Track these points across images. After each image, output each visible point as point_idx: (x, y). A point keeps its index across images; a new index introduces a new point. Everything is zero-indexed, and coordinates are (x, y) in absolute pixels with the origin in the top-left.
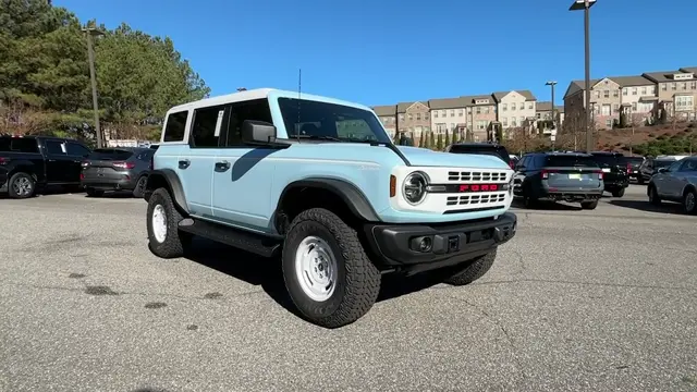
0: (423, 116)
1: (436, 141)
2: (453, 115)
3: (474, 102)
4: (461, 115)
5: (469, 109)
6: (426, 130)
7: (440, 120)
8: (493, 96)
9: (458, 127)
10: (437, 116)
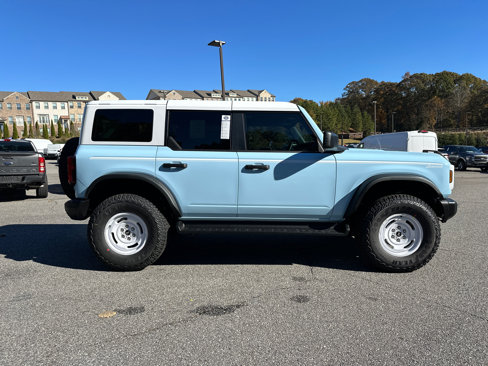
0: (23, 106)
1: (41, 130)
2: (55, 108)
3: (74, 97)
4: (63, 108)
5: (70, 104)
6: (28, 120)
7: (42, 111)
8: (90, 93)
9: (61, 119)
10: (38, 107)
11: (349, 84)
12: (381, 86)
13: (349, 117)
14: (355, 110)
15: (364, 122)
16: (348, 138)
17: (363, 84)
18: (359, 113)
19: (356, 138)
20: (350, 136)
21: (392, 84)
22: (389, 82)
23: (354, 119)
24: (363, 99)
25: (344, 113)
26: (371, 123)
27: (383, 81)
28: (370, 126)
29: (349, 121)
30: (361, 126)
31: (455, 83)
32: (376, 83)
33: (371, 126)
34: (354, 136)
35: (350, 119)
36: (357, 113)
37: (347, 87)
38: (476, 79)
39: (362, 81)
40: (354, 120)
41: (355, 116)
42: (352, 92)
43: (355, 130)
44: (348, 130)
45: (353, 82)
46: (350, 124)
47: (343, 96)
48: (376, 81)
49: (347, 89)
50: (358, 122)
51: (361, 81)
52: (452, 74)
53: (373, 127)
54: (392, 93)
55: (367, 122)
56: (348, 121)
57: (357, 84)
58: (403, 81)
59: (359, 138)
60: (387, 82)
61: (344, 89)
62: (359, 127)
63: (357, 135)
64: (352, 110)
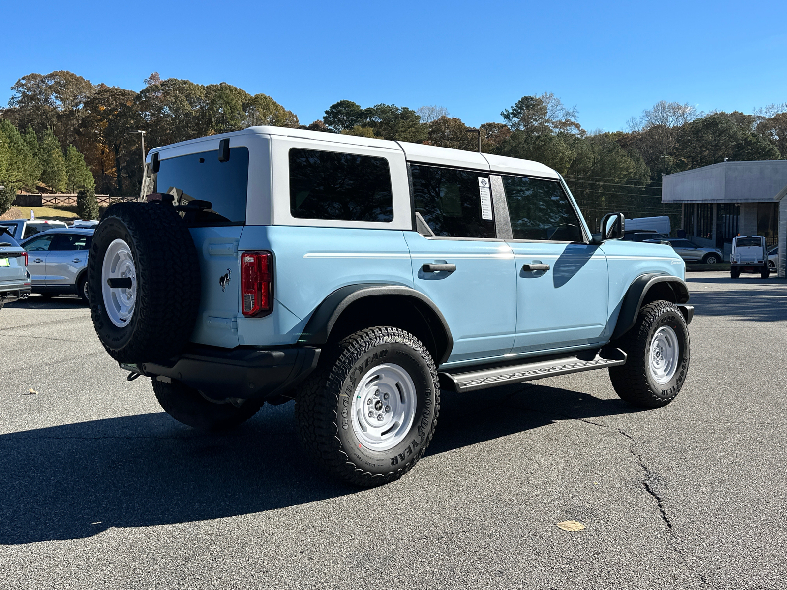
11: (23, 79)
12: (99, 93)
13: (35, 155)
14: (46, 142)
15: (71, 169)
16: (40, 205)
17: (58, 83)
18: (58, 148)
19: (60, 205)
20: (43, 201)
21: (124, 93)
22: (116, 87)
23: (47, 162)
24: (59, 117)
25: (22, 144)
26: (86, 175)
27: (103, 84)
28: (84, 181)
29: (37, 166)
30: (65, 178)
31: (245, 110)
32: (90, 87)
33: (87, 181)
34: (53, 201)
35: (37, 161)
36: (54, 149)
37: (19, 84)
38: (277, 107)
39: (56, 75)
40: (47, 164)
41: (50, 156)
42: (33, 98)
43: (49, 187)
44: (35, 186)
45: (34, 76)
46: (38, 173)
47: (10, 103)
48: (89, 81)
49: (21, 89)
50: (56, 169)
51: (52, 76)
52: (240, 93)
53: (90, 183)
54: (127, 112)
55: (77, 171)
56: (33, 165)
57: (43, 82)
58: (147, 91)
59: (66, 207)
60: (111, 87)
61: (12, 88)
62: (59, 181)
63: (62, 199)
64: (40, 139)
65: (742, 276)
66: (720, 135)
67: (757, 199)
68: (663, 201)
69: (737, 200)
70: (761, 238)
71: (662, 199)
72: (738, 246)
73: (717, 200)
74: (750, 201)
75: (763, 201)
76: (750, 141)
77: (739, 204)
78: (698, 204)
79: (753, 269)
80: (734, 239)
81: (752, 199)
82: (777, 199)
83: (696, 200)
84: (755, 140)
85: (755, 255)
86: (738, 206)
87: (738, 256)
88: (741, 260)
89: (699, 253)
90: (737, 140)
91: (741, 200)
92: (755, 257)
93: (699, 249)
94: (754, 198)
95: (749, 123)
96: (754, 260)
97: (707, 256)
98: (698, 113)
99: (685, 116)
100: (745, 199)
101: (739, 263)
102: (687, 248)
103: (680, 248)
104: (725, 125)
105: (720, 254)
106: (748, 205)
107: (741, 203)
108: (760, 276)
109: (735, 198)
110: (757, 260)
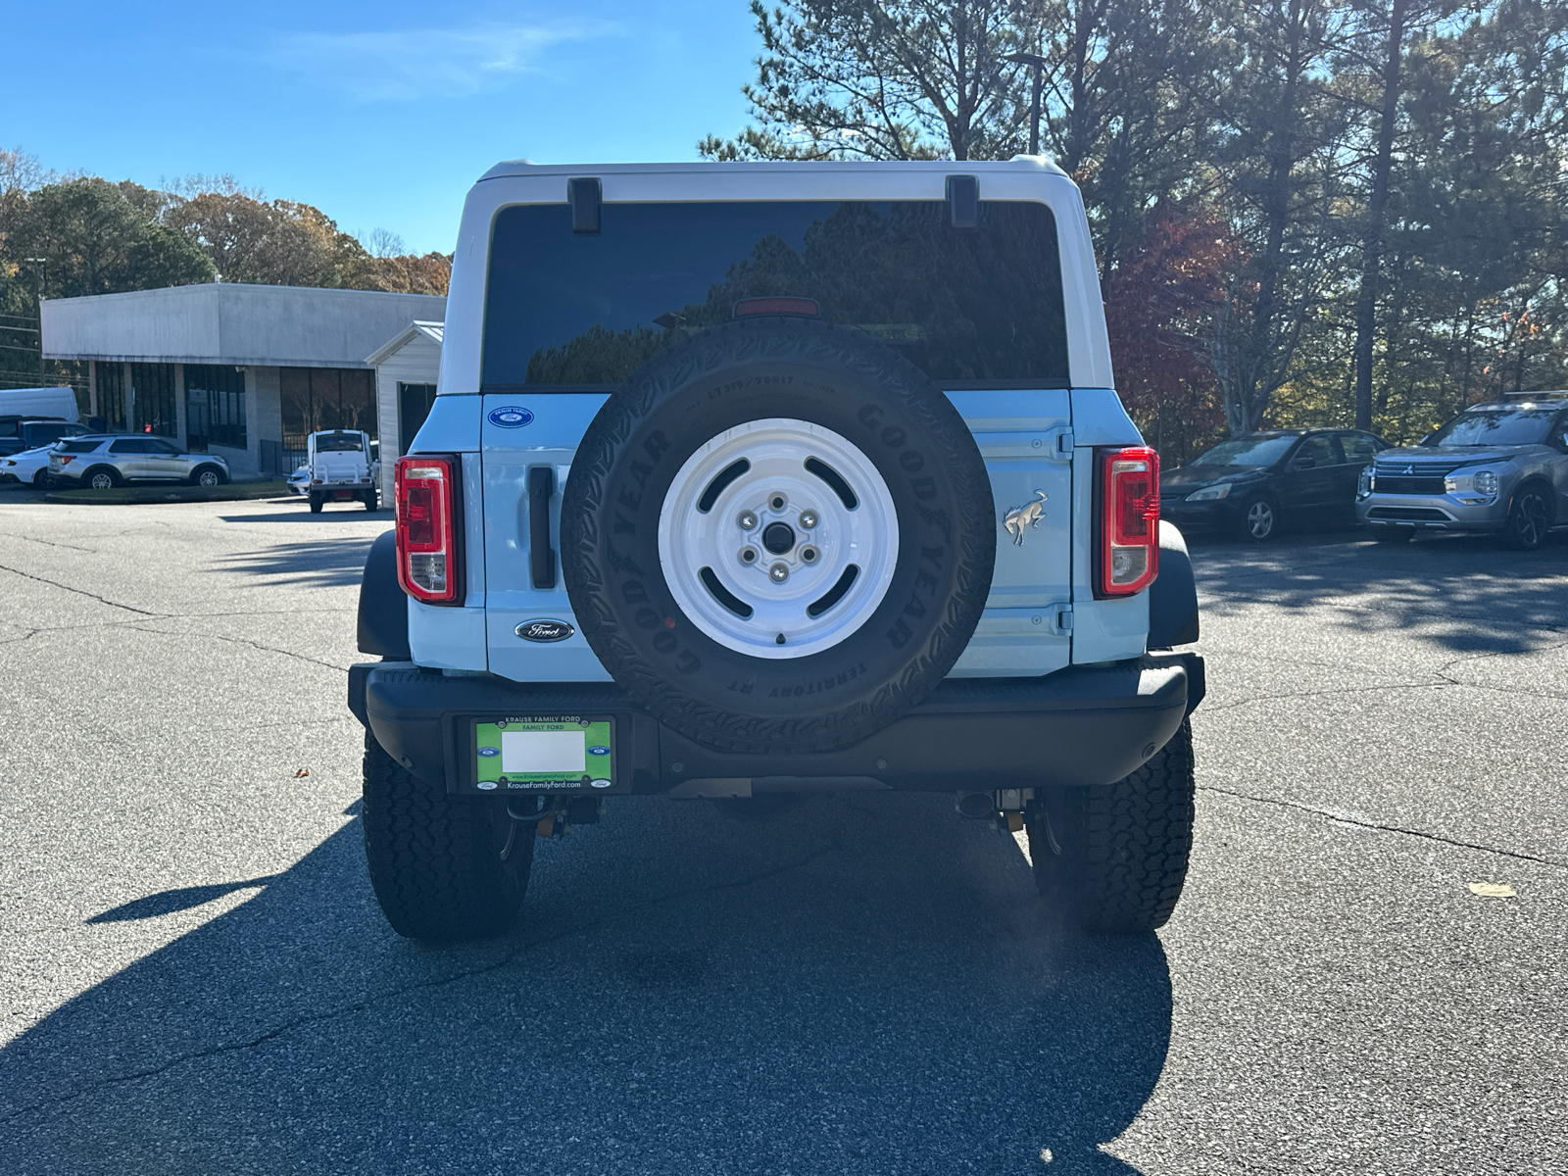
65: (327, 507)
66: (101, 223)
67: (281, 360)
68: (47, 354)
69: (244, 359)
70: (360, 436)
71: (44, 352)
72: (319, 450)
73: (201, 358)
74: (269, 364)
75: (293, 365)
76: (163, 243)
77: (244, 369)
78: (133, 364)
79: (353, 494)
80: (310, 436)
81: (273, 360)
82: (373, 363)
83: (143, 356)
84: (171, 242)
85: (353, 468)
86: (243, 372)
87: (323, 469)
88: (329, 477)
89: (184, 464)
90: (134, 237)
91: (251, 359)
92: (355, 471)
93: (181, 457)
94: (276, 357)
95: (156, 206)
96: (354, 477)
97: (198, 471)
98: (43, 173)
99: (17, 175)
100: (259, 359)
101: (326, 482)
102: (158, 455)
103: (143, 455)
104: (113, 207)
105: (223, 465)
106: (262, 371)
107: (247, 366)
108: (359, 506)
109: (240, 356)
110: (359, 476)
